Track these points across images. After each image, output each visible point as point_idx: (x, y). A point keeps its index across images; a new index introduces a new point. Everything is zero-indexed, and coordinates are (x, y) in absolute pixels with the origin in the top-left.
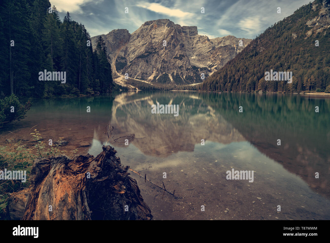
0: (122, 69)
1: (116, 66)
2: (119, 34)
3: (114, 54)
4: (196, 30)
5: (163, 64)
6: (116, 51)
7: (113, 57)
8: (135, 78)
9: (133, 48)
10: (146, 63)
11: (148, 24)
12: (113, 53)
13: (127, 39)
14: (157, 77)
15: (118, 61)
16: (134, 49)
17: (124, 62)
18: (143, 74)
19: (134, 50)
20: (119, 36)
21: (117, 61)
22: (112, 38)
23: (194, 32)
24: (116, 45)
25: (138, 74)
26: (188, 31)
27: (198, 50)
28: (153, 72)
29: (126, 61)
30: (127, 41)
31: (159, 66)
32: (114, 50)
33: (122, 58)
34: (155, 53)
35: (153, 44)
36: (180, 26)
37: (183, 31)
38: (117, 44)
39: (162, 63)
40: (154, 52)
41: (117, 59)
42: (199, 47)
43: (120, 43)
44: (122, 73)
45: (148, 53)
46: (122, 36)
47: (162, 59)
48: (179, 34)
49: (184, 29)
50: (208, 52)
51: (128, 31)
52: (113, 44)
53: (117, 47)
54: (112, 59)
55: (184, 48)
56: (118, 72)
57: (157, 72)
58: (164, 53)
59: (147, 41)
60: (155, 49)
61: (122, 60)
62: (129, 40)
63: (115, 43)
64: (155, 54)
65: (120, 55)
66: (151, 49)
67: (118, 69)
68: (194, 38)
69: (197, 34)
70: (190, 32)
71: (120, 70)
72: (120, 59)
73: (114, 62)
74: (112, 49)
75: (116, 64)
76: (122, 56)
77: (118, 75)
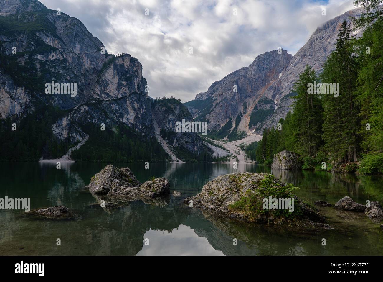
0: (260, 122)
2: (268, 60)
3: (255, 97)
6: (260, 90)
7: (251, 103)
12: (253, 96)
15: (259, 108)
16: (291, 82)
17: (268, 110)
20: (267, 64)
21: (256, 108)
22: (253, 70)
24: (260, 80)
29: (272, 107)
32: (255, 90)
33: (267, 101)
38: (263, 78)
41: (257, 104)
43: (269, 76)
46: (274, 63)
51: (284, 52)
52: (254, 80)
53: (262, 83)
54: (248, 106)
56: (250, 127)
61: (265, 105)
62: (287, 67)
63: (258, 78)
65: (266, 96)
67: (252, 123)
71: (255, 124)
72: (263, 103)
73: (250, 110)
74: (252, 89)
75: (252, 114)
76: (268, 98)
77: (248, 134)
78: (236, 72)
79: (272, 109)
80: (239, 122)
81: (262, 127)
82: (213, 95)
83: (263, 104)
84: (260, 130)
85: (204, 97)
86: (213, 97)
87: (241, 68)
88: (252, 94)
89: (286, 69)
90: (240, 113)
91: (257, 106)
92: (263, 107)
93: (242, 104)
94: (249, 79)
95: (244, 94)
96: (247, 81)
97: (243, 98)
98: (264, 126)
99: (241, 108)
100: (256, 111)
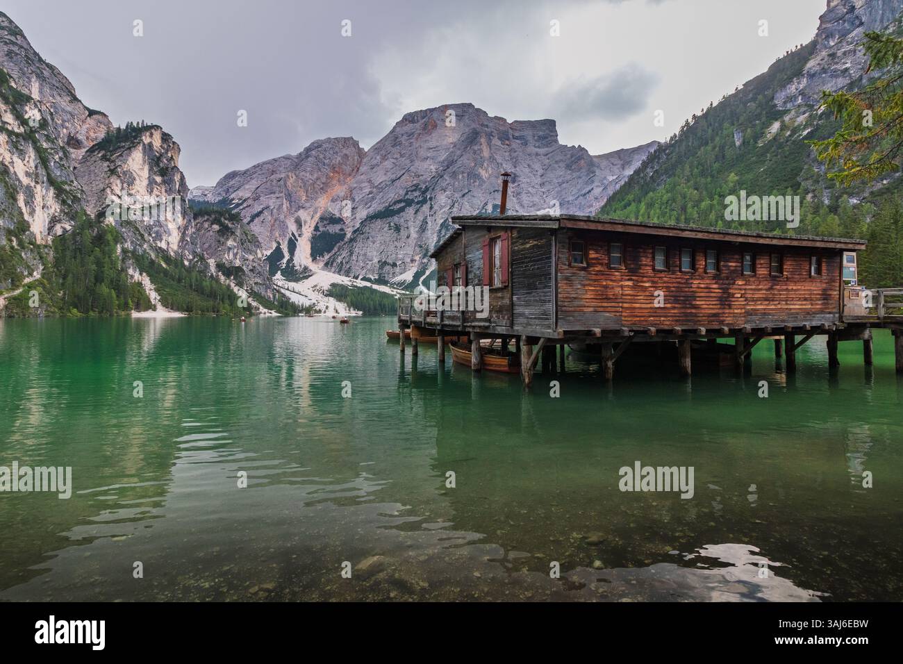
0: (329, 252)
1: (312, 244)
2: (331, 152)
3: (312, 209)
4: (552, 132)
5: (443, 236)
6: (319, 199)
7: (308, 219)
8: (360, 277)
9: (367, 190)
10: (395, 235)
11: (413, 121)
12: (310, 208)
13: (353, 165)
14: (424, 274)
15: (321, 229)
17: (336, 233)
18: (383, 264)
19: (370, 196)
20: (330, 158)
21: (316, 229)
22: (307, 164)
23: (547, 138)
24: (318, 182)
25: (369, 267)
26: (528, 133)
27: (556, 189)
28: (412, 261)
29: (342, 230)
30: (353, 170)
31: (433, 242)
32: (312, 198)
33: (333, 220)
34: (424, 202)
35: (422, 175)
36: (504, 120)
37: (513, 136)
38: (324, 180)
39: (440, 231)
40: (421, 199)
41: (318, 223)
42: (560, 181)
43: (332, 178)
44: (326, 264)
45: (403, 204)
46: (339, 158)
47: (442, 221)
48: (503, 144)
49: (516, 130)
50: (585, 194)
51: (356, 144)
52: (311, 181)
53: (322, 189)
54: (303, 224)
55: (516, 184)
56: (314, 259)
57: (423, 258)
58: (450, 201)
59: (404, 169)
60: (424, 192)
61: (331, 225)
62: (358, 168)
63: (317, 178)
64: (422, 206)
65: (329, 212)
66: (412, 191)
67: (315, 253)
68: (547, 155)
69: (556, 141)
70: (536, 138)
71: (321, 255)
72: (328, 222)
73: (308, 232)
74: (307, 196)
75: (313, 238)
76: (334, 215)
77: (313, 270)
78: (275, 160)
79: (343, 232)
80: (295, 250)
81: (334, 260)
82: (232, 196)
83: (328, 224)
84: (332, 264)
85: (209, 195)
86: (233, 199)
87: (282, 156)
88: (307, 205)
89: (358, 171)
90: (293, 234)
91: (318, 225)
92: (328, 228)
93: (293, 220)
94: (302, 179)
95: (295, 202)
96: (300, 181)
97: (294, 209)
98: (337, 258)
99: (292, 227)
100: (318, 233)
